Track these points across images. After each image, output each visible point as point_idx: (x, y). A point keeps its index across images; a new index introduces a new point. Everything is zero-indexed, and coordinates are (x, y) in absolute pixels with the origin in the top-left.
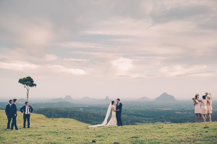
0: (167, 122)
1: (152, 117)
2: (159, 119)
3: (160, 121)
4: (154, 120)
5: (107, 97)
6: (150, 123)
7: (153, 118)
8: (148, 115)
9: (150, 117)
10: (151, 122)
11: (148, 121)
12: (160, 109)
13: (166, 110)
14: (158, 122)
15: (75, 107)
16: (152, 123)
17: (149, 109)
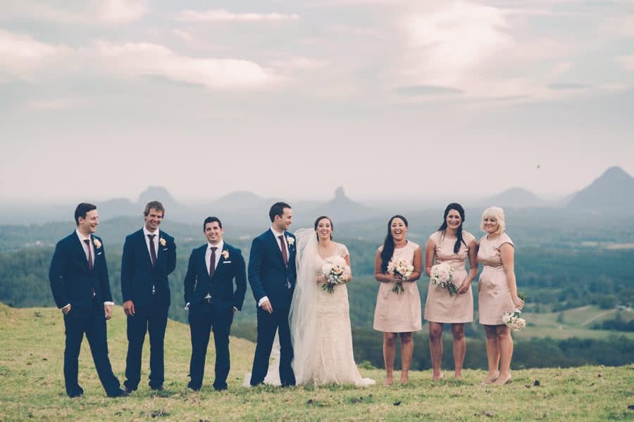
0: (627, 306)
1: (556, 284)
2: (585, 294)
3: (594, 303)
4: (562, 299)
5: (340, 192)
6: (544, 312)
7: (557, 291)
8: (536, 276)
9: (542, 284)
10: (549, 307)
11: (537, 301)
12: (591, 248)
13: (622, 252)
14: (584, 305)
15: (190, 239)
16: (554, 311)
17: (538, 246)
